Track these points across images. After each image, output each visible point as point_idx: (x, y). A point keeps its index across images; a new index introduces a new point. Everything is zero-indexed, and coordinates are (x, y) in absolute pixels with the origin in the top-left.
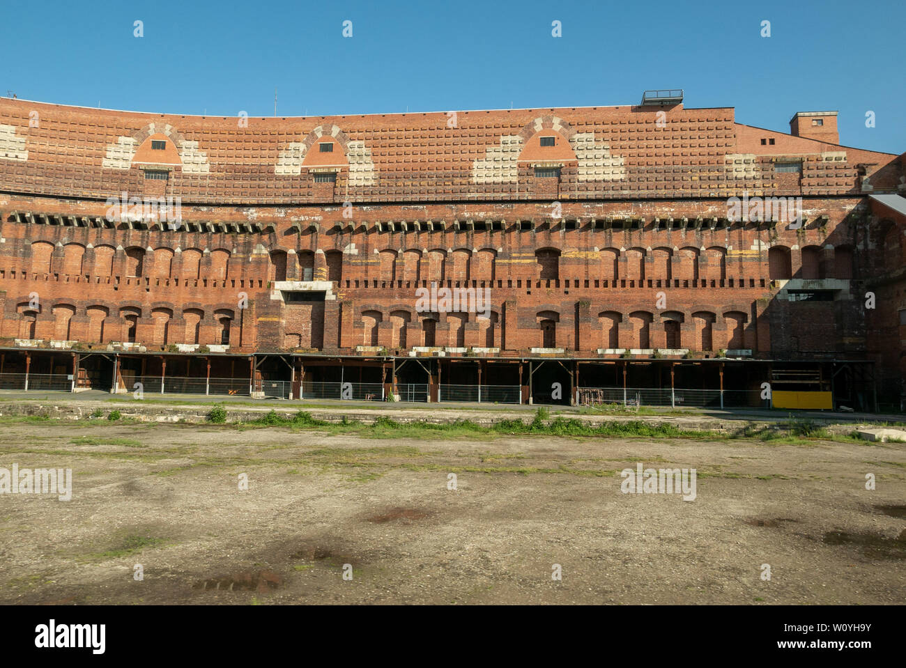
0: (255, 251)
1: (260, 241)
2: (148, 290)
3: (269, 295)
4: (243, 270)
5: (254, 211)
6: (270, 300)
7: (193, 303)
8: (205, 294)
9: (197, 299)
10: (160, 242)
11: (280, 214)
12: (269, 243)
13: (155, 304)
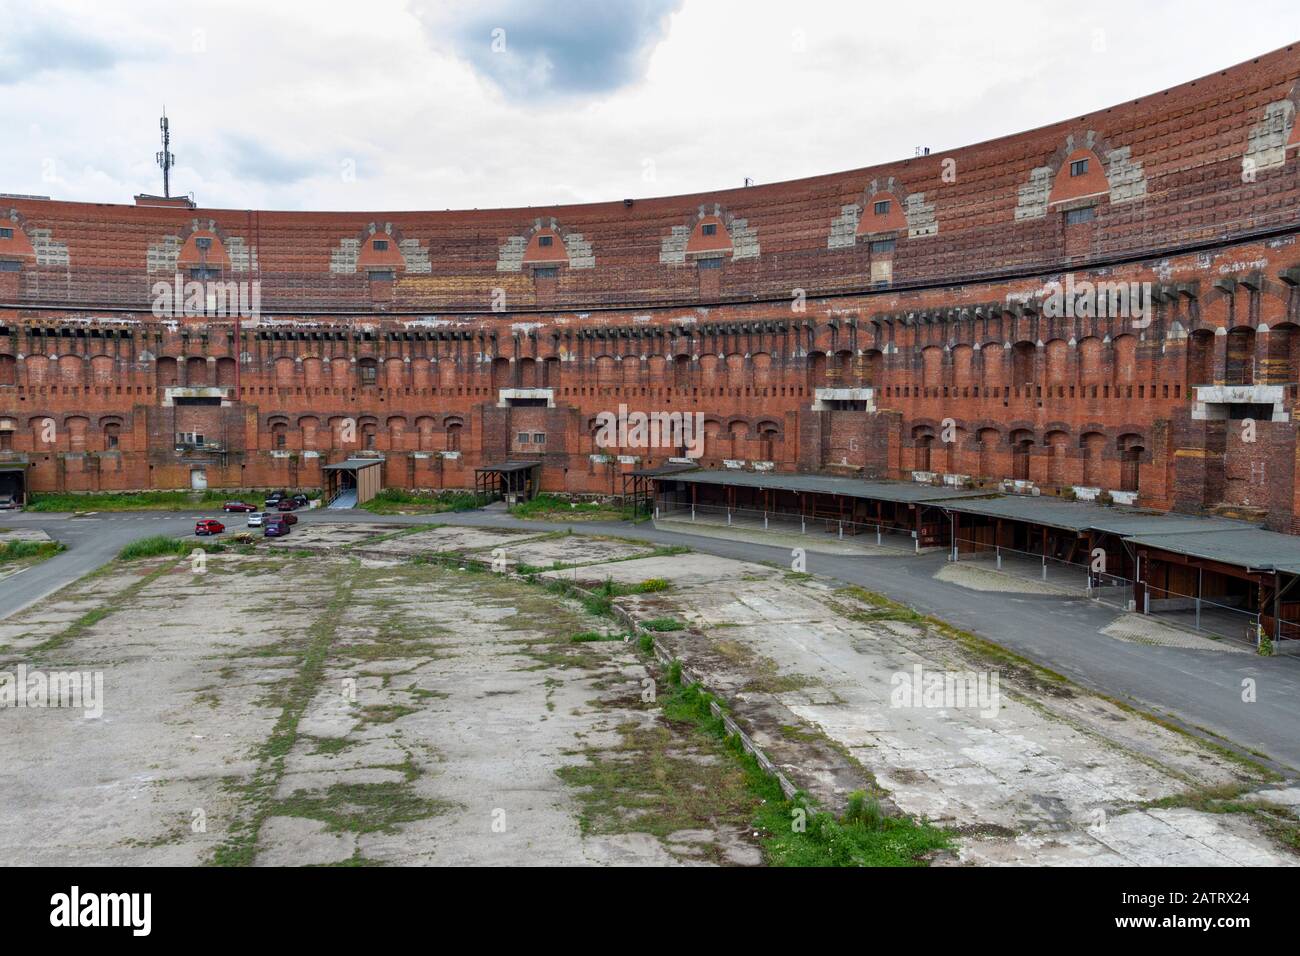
0: (1170, 335)
1: (1176, 317)
2: (1040, 404)
3: (1190, 412)
4: (1154, 369)
5: (1167, 264)
6: (1190, 419)
7: (1092, 424)
8: (1107, 408)
9: (1097, 417)
10: (1051, 331)
11: (1202, 263)
12: (1188, 318)
13: (1048, 425)
